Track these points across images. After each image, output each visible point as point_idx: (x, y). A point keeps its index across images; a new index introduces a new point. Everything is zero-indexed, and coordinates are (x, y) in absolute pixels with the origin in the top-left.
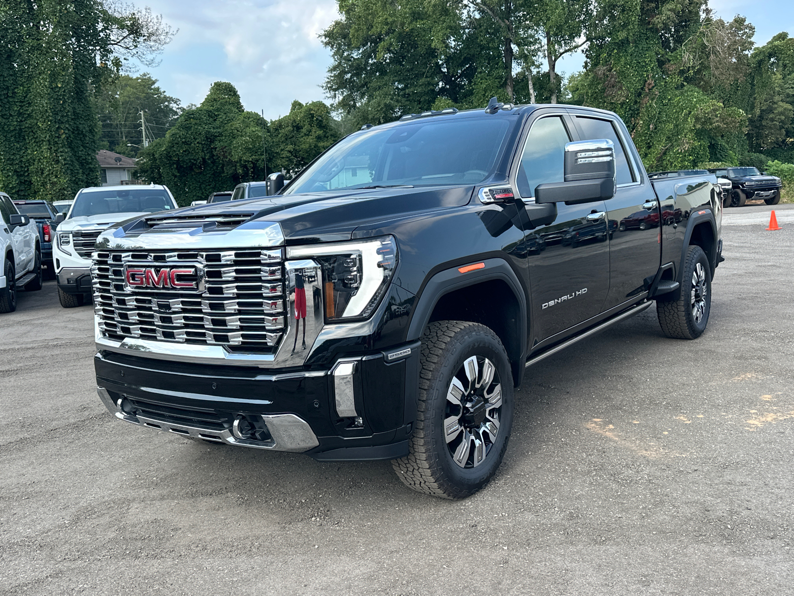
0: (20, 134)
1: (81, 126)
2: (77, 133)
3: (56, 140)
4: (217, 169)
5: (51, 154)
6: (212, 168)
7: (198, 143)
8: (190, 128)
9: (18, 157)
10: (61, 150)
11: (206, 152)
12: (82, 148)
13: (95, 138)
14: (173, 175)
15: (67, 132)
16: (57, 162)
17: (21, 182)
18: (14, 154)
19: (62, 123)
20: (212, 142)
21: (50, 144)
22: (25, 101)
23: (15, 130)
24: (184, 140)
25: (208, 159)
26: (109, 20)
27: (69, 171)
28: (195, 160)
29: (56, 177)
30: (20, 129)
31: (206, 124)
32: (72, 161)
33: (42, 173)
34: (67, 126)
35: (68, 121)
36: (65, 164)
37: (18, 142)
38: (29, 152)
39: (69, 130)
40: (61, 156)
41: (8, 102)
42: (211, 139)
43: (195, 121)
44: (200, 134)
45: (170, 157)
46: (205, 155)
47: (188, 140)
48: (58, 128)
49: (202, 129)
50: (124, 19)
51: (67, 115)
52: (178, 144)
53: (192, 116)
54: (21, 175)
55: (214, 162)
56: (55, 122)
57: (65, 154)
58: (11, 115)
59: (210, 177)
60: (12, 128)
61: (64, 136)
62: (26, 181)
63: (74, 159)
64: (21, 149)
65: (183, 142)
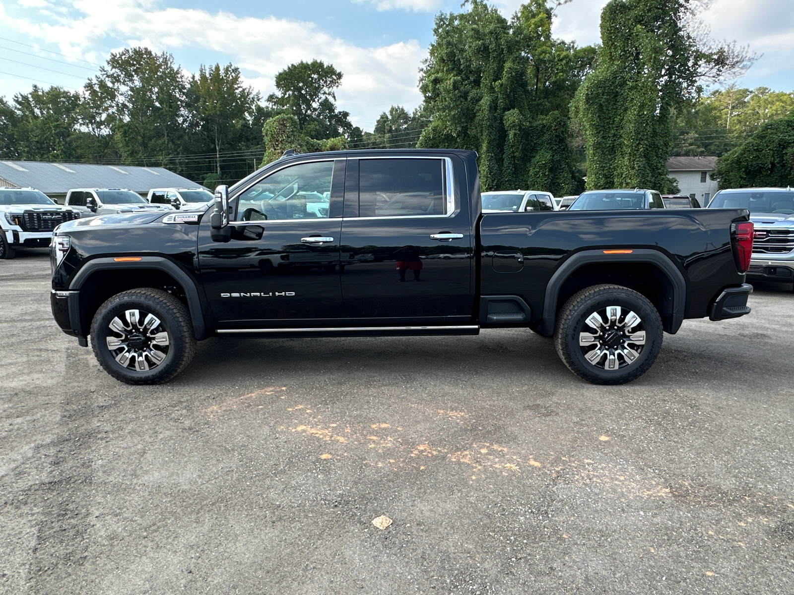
0: (612, 149)
1: (657, 142)
2: (654, 147)
3: (635, 152)
4: (785, 172)
5: (630, 162)
6: (780, 170)
7: (769, 150)
8: (765, 137)
9: (608, 165)
10: (638, 159)
11: (776, 157)
12: (655, 157)
13: (668, 150)
14: (741, 177)
15: (645, 146)
16: (633, 168)
17: (607, 182)
18: (606, 163)
19: (642, 140)
20: (784, 148)
21: (630, 155)
22: (620, 127)
23: (610, 146)
24: (756, 148)
25: (778, 163)
26: (699, 56)
27: (640, 175)
28: (762, 164)
29: (630, 179)
30: (613, 146)
31: (782, 133)
32: (645, 167)
33: (622, 176)
34: (646, 142)
35: (647, 139)
36: (638, 170)
37: (611, 155)
38: (616, 161)
39: (646, 145)
40: (637, 164)
41: (609, 127)
42: (783, 145)
43: (772, 131)
44: (774, 142)
45: (741, 162)
46: (774, 160)
47: (760, 147)
48: (639, 143)
49: (776, 137)
50: (712, 54)
51: (647, 134)
52: (749, 151)
53: (770, 127)
54: (608, 178)
55: (783, 166)
56: (637, 140)
57: (640, 162)
58: (609, 137)
59: (777, 179)
60: (608, 145)
61: (642, 149)
62: (611, 181)
63: (646, 166)
64: (612, 160)
65: (754, 150)
